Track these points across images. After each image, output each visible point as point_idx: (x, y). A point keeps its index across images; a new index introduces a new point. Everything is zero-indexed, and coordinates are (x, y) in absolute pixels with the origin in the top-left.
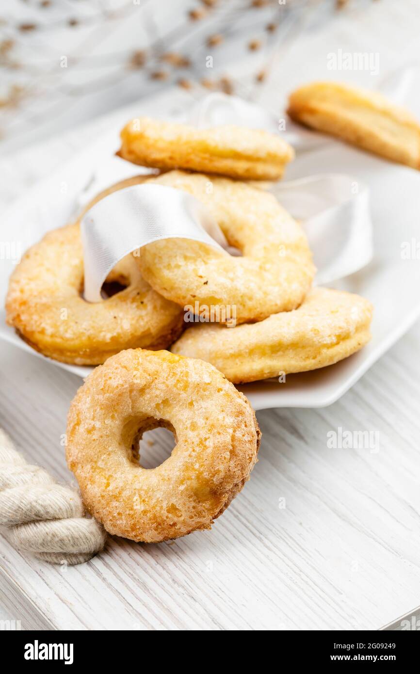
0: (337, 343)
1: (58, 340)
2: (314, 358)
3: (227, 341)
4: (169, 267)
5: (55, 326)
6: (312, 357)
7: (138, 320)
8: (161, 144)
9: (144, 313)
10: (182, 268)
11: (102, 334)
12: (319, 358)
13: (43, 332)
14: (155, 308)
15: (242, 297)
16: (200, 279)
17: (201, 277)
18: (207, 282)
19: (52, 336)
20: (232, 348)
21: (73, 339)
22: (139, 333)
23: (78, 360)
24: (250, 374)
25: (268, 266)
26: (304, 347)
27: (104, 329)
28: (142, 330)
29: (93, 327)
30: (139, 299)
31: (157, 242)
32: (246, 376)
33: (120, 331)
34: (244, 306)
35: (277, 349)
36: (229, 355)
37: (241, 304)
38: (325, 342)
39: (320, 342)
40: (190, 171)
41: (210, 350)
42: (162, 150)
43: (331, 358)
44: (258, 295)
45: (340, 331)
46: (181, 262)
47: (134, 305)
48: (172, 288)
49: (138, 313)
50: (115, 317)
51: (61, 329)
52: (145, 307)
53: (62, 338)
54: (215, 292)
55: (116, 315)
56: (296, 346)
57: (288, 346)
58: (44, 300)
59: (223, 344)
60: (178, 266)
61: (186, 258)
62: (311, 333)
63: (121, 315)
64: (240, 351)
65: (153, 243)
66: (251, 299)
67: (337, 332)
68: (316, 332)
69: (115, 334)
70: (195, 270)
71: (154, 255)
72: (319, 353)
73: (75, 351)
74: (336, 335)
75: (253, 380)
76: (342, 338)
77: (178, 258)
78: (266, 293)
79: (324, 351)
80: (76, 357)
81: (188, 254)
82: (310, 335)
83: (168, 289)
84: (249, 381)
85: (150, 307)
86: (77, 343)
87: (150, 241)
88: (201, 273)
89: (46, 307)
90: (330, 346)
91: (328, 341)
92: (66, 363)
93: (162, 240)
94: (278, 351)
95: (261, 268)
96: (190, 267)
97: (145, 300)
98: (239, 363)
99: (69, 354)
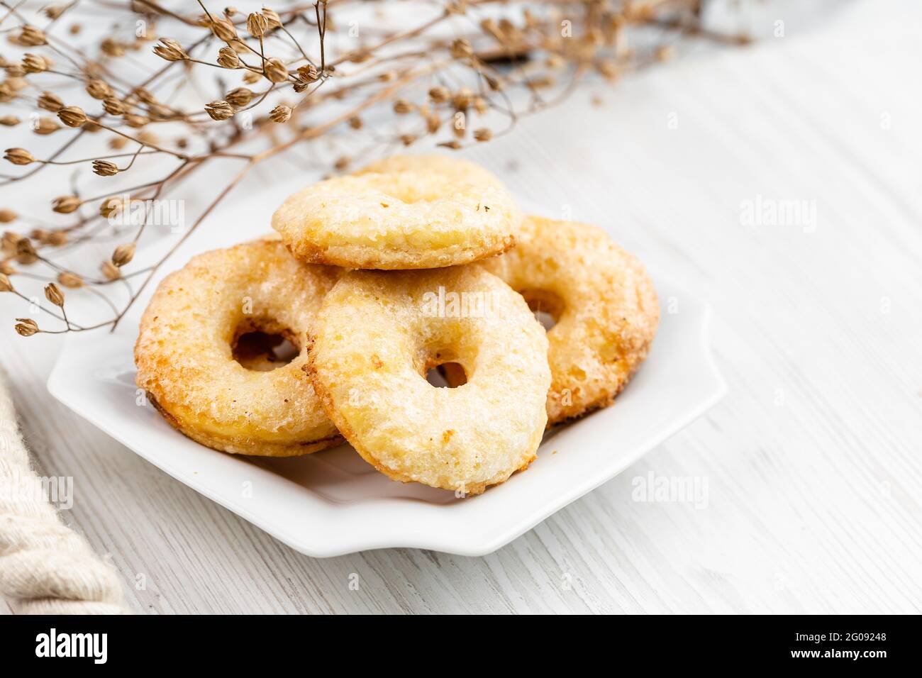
55: (288, 398)
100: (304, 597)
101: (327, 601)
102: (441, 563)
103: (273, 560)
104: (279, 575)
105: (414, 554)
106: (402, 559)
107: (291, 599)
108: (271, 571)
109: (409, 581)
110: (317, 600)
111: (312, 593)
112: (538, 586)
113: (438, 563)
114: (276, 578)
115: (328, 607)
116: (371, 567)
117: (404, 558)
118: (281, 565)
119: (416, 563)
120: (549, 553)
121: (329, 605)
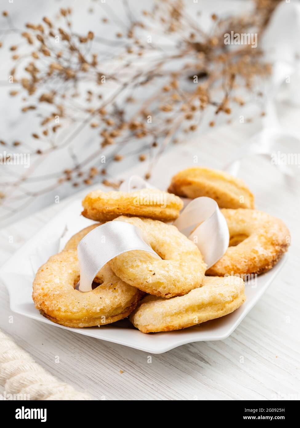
0: (233, 301)
1: (69, 314)
2: (222, 310)
3: (172, 305)
4: (132, 267)
5: (66, 306)
6: (221, 309)
7: (114, 298)
8: (111, 202)
9: (117, 294)
10: (140, 267)
11: (94, 308)
12: (225, 310)
13: (59, 310)
14: (122, 291)
15: (174, 280)
16: (150, 272)
17: (151, 271)
18: (155, 273)
19: (65, 312)
20: (175, 309)
21: (78, 312)
22: (115, 306)
23: (81, 325)
24: (188, 323)
25: (184, 264)
26: (215, 304)
27: (95, 305)
28: (117, 304)
29: (89, 304)
30: (113, 287)
31: (124, 253)
32: (186, 324)
33: (105, 305)
34: (175, 286)
35: (201, 307)
36: (174, 313)
37: (174, 285)
38: (227, 300)
39: (224, 301)
40: (130, 215)
41: (162, 312)
42: (112, 205)
43: (231, 309)
44: (182, 279)
45: (234, 293)
46: (139, 264)
47: (111, 290)
48: (135, 279)
49: (114, 294)
50: (101, 298)
51: (70, 307)
52: (117, 291)
53: (71, 312)
54: (160, 279)
55: (101, 297)
56: (211, 304)
57: (207, 304)
58: (58, 292)
59: (170, 308)
60: (138, 266)
61: (141, 261)
62: (219, 296)
63: (104, 296)
64: (180, 310)
65: (121, 254)
66: (178, 282)
67: (233, 294)
68: (222, 295)
69: (102, 307)
70: (147, 268)
71: (123, 261)
72: (225, 307)
73: (79, 320)
74: (232, 296)
75: (189, 326)
76: (235, 297)
77: (137, 261)
78: (186, 278)
79: (227, 305)
80: (79, 323)
81: (142, 259)
82: (218, 297)
83: (132, 280)
84: (187, 327)
85: (120, 291)
86: (79, 315)
87: (120, 253)
88: (150, 269)
89: (60, 296)
90: (229, 302)
91: (229, 299)
92: (73, 327)
93: (125, 252)
94: (202, 308)
95: (180, 265)
96: (145, 266)
97: (116, 288)
98: (180, 317)
99: (75, 321)
100: (163, 390)
101: (173, 390)
102: (211, 364)
103: (141, 379)
104: (147, 384)
105: (198, 363)
106: (194, 366)
107: (158, 392)
108: (144, 383)
109: (202, 374)
110: (169, 390)
111: (165, 388)
112: (254, 363)
113: (209, 364)
114: (147, 385)
115: (175, 392)
116: (183, 372)
117: (194, 365)
118: (146, 380)
119: (200, 366)
120: (251, 349)
121: (175, 391)
